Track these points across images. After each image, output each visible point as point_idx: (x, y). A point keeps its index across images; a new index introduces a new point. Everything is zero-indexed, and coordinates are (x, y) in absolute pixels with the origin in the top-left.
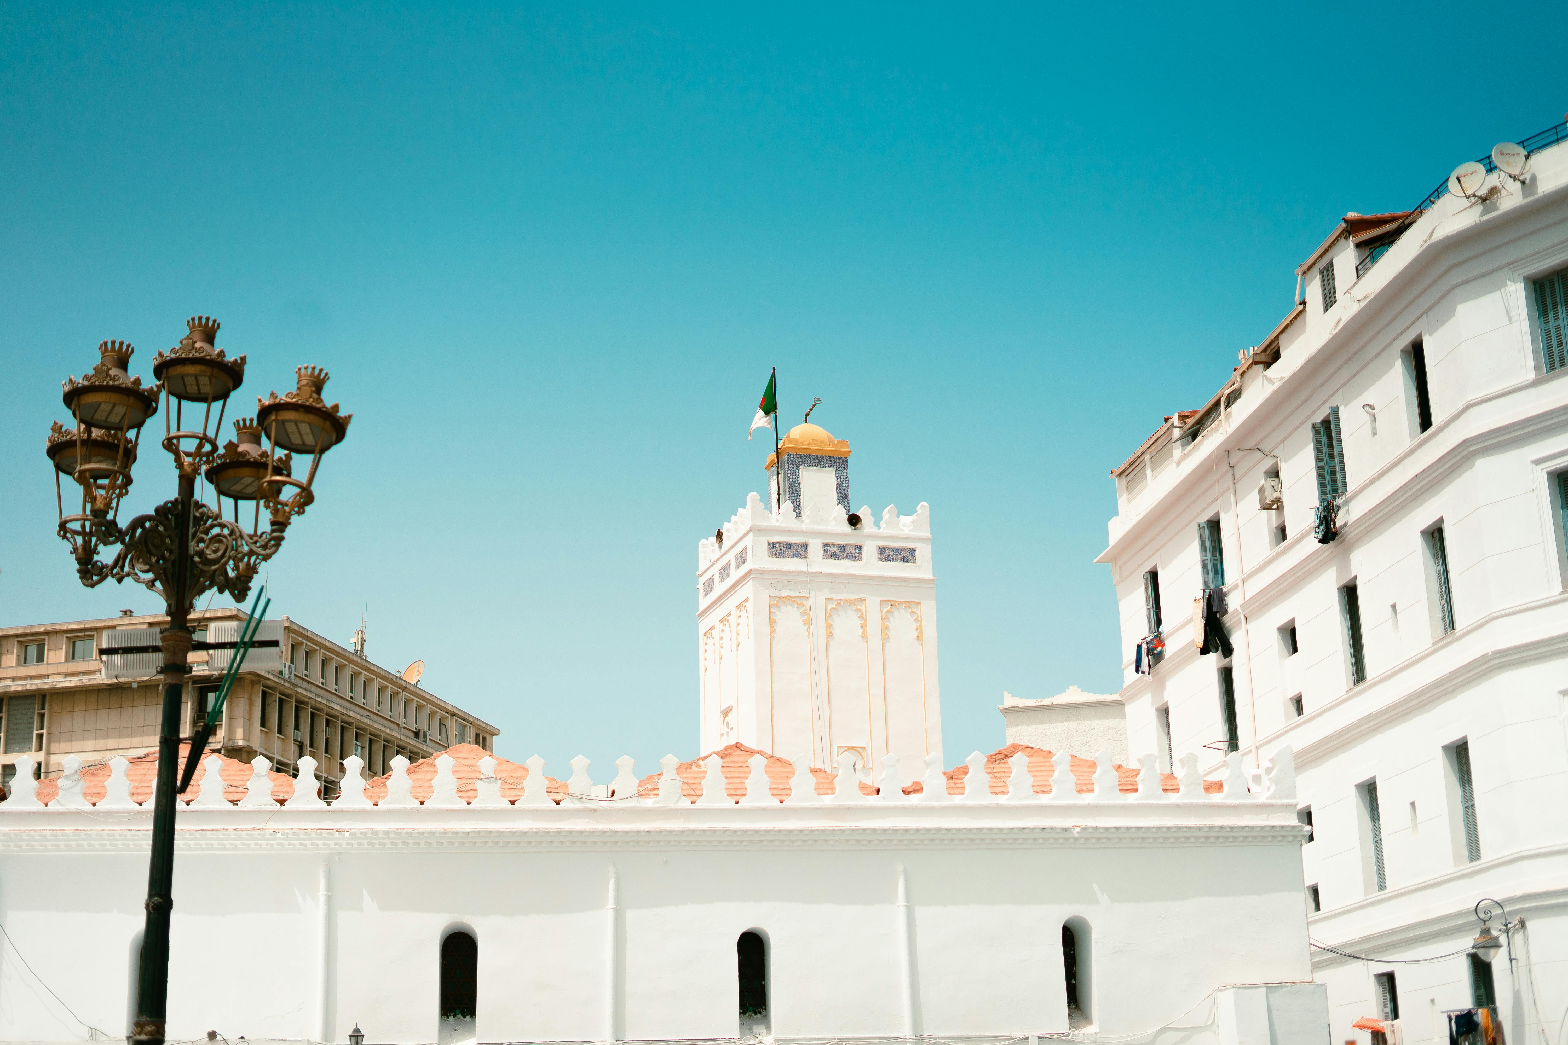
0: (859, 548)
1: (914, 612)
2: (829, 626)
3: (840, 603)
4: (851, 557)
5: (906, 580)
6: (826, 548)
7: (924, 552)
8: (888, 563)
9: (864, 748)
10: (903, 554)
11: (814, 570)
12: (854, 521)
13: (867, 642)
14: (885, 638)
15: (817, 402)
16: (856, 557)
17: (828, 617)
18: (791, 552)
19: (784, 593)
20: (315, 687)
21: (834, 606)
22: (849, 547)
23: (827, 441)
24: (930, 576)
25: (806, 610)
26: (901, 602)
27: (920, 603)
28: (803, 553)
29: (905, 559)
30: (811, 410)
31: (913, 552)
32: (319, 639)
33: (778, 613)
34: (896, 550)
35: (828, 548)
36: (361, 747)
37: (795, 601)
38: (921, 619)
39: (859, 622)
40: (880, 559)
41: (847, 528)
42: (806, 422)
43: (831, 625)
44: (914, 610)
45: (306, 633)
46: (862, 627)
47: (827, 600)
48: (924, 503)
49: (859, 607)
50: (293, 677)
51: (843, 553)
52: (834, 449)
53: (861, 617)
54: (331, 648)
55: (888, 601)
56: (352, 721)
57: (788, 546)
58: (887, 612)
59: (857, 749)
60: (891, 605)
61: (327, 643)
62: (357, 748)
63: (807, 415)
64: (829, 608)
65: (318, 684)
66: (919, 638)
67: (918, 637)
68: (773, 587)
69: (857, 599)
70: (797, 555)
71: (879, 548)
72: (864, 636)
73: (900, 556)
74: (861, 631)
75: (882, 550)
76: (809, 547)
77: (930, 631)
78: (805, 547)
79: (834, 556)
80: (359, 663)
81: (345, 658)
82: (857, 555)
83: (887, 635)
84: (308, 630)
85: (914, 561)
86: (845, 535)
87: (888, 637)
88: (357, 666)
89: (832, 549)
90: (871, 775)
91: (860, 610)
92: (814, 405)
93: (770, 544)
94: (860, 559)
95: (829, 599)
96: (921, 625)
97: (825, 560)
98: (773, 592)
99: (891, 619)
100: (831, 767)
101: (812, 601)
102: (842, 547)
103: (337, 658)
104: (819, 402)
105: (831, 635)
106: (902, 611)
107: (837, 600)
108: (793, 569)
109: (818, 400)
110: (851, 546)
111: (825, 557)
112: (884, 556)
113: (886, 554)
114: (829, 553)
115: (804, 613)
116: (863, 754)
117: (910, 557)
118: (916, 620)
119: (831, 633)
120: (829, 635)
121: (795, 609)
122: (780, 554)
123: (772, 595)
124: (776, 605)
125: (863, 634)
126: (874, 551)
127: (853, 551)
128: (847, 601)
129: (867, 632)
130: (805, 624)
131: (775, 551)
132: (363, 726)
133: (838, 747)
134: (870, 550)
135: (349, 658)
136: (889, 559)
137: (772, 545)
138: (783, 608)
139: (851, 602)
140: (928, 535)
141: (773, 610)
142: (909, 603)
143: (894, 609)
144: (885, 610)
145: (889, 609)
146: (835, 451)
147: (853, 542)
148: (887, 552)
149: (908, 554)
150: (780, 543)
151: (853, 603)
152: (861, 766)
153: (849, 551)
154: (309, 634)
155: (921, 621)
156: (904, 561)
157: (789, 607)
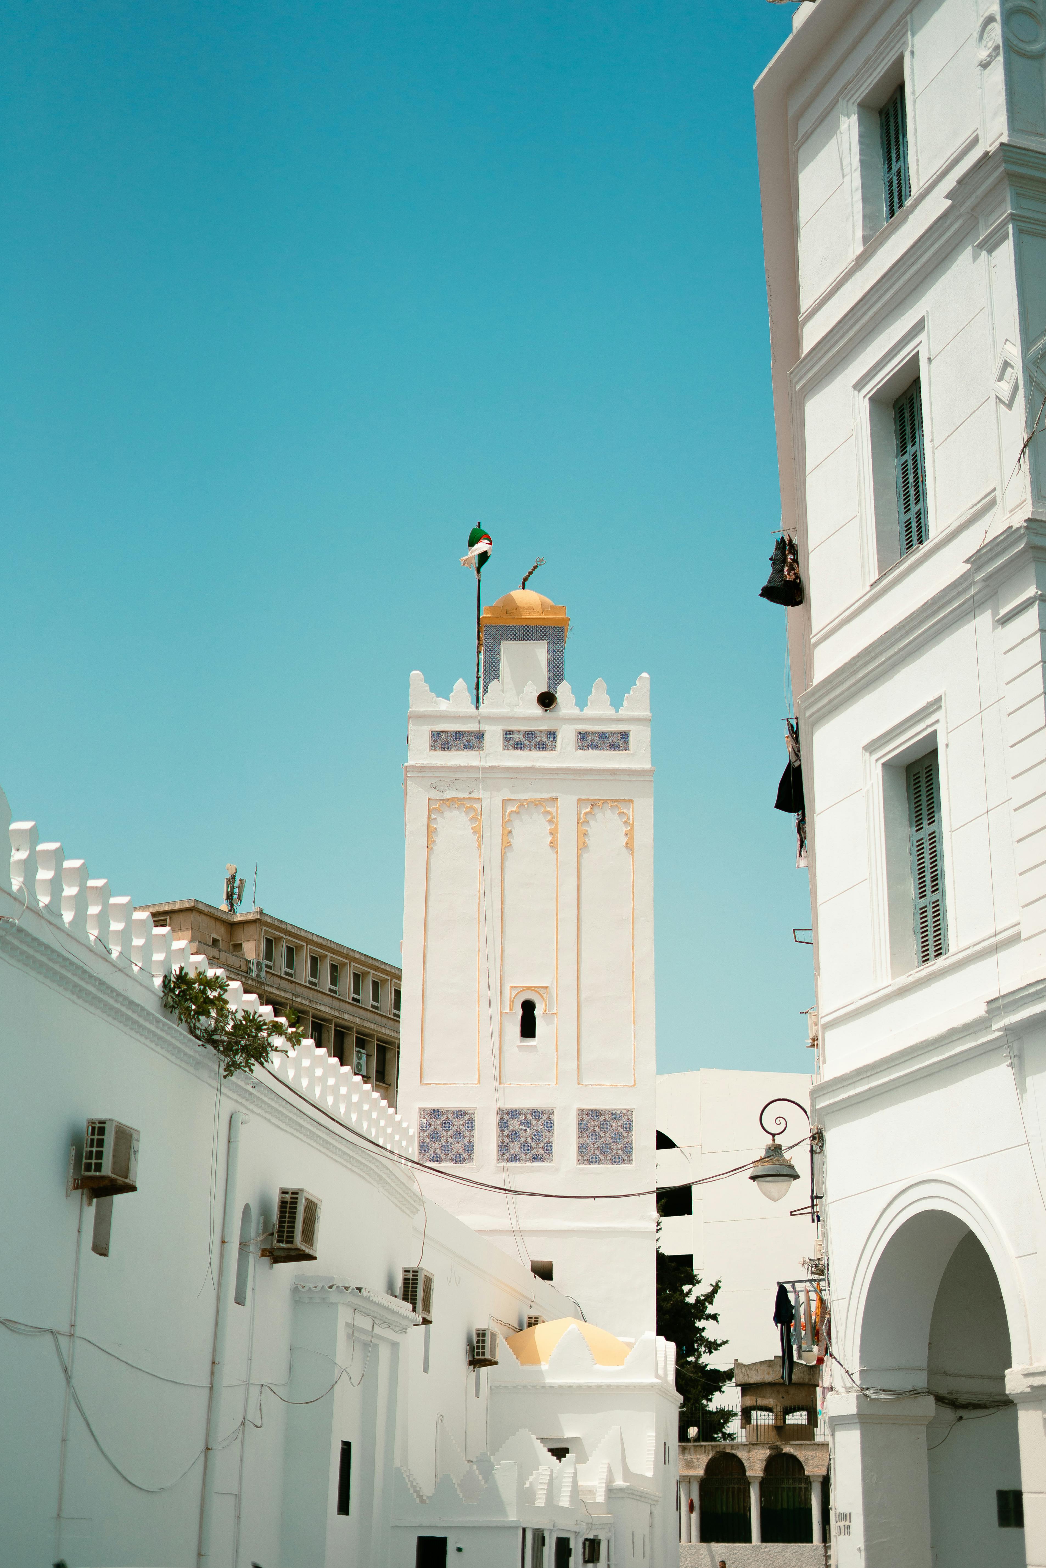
0: (553, 735)
1: (623, 812)
2: (507, 834)
3: (523, 805)
4: (542, 746)
5: (613, 772)
6: (508, 736)
7: (640, 737)
8: (591, 751)
9: (547, 988)
10: (611, 739)
11: (489, 764)
12: (547, 701)
13: (557, 853)
14: (582, 848)
15: (539, 563)
16: (547, 746)
17: (506, 822)
18: (461, 743)
19: (448, 795)
20: (301, 988)
21: (515, 808)
22: (538, 734)
23: (540, 609)
24: (648, 766)
25: (477, 814)
26: (605, 801)
27: (631, 801)
28: (476, 744)
29: (614, 746)
30: (530, 573)
31: (625, 736)
32: (303, 934)
33: (439, 819)
34: (603, 735)
35: (511, 736)
36: (367, 1055)
37: (463, 804)
38: (633, 821)
39: (549, 827)
40: (581, 748)
41: (538, 710)
42: (523, 588)
43: (510, 832)
44: (623, 811)
45: (284, 926)
46: (551, 833)
47: (506, 801)
48: (645, 675)
49: (548, 809)
50: (263, 974)
51: (530, 741)
52: (546, 617)
53: (551, 821)
54: (321, 944)
55: (588, 799)
56: (353, 1025)
57: (458, 736)
58: (587, 813)
59: (537, 989)
60: (592, 805)
61: (315, 939)
62: (361, 1056)
63: (525, 579)
64: (508, 811)
65: (303, 983)
66: (629, 846)
67: (627, 844)
68: (435, 788)
69: (547, 799)
70: (469, 747)
71: (579, 733)
72: (553, 845)
73: (607, 743)
74: (550, 839)
75: (582, 736)
76: (486, 737)
77: (645, 836)
78: (480, 735)
79: (518, 746)
80: (364, 962)
81: (344, 955)
82: (550, 744)
83: (584, 843)
84: (286, 924)
85: (627, 748)
86: (535, 719)
87: (587, 846)
88: (363, 965)
89: (516, 737)
90: (555, 1022)
91: (549, 812)
92: (536, 567)
93: (433, 735)
94: (553, 748)
95: (508, 800)
96: (632, 829)
97: (506, 751)
98: (434, 794)
99: (592, 823)
100: (501, 1013)
101: (485, 803)
102: (530, 735)
103: (332, 955)
104: (543, 563)
105: (510, 845)
106: (608, 812)
107: (520, 800)
108: (462, 764)
109: (542, 560)
110: (541, 732)
111: (506, 747)
112: (585, 743)
113: (586, 740)
114: (512, 743)
115: (474, 819)
116: (544, 995)
117: (622, 744)
118: (626, 823)
119: (508, 843)
120: (507, 846)
121: (463, 814)
122: (446, 746)
123: (432, 797)
124: (438, 810)
125: (551, 843)
126: (573, 737)
127: (544, 739)
128: (532, 802)
129: (557, 840)
130: (474, 832)
131: (439, 742)
132: (368, 1031)
133: (512, 987)
134: (567, 736)
135: (348, 955)
136: (592, 746)
137: (436, 735)
138: (447, 814)
139: (538, 803)
140: (647, 714)
141: (433, 816)
142: (617, 801)
143: (596, 809)
144: (584, 811)
145: (589, 810)
146: (547, 619)
147: (544, 727)
148: (590, 739)
149: (618, 740)
150: (447, 732)
151: (540, 804)
152: (542, 1012)
153: (539, 738)
154: (289, 928)
155: (633, 824)
156: (614, 749)
157: (456, 812)
